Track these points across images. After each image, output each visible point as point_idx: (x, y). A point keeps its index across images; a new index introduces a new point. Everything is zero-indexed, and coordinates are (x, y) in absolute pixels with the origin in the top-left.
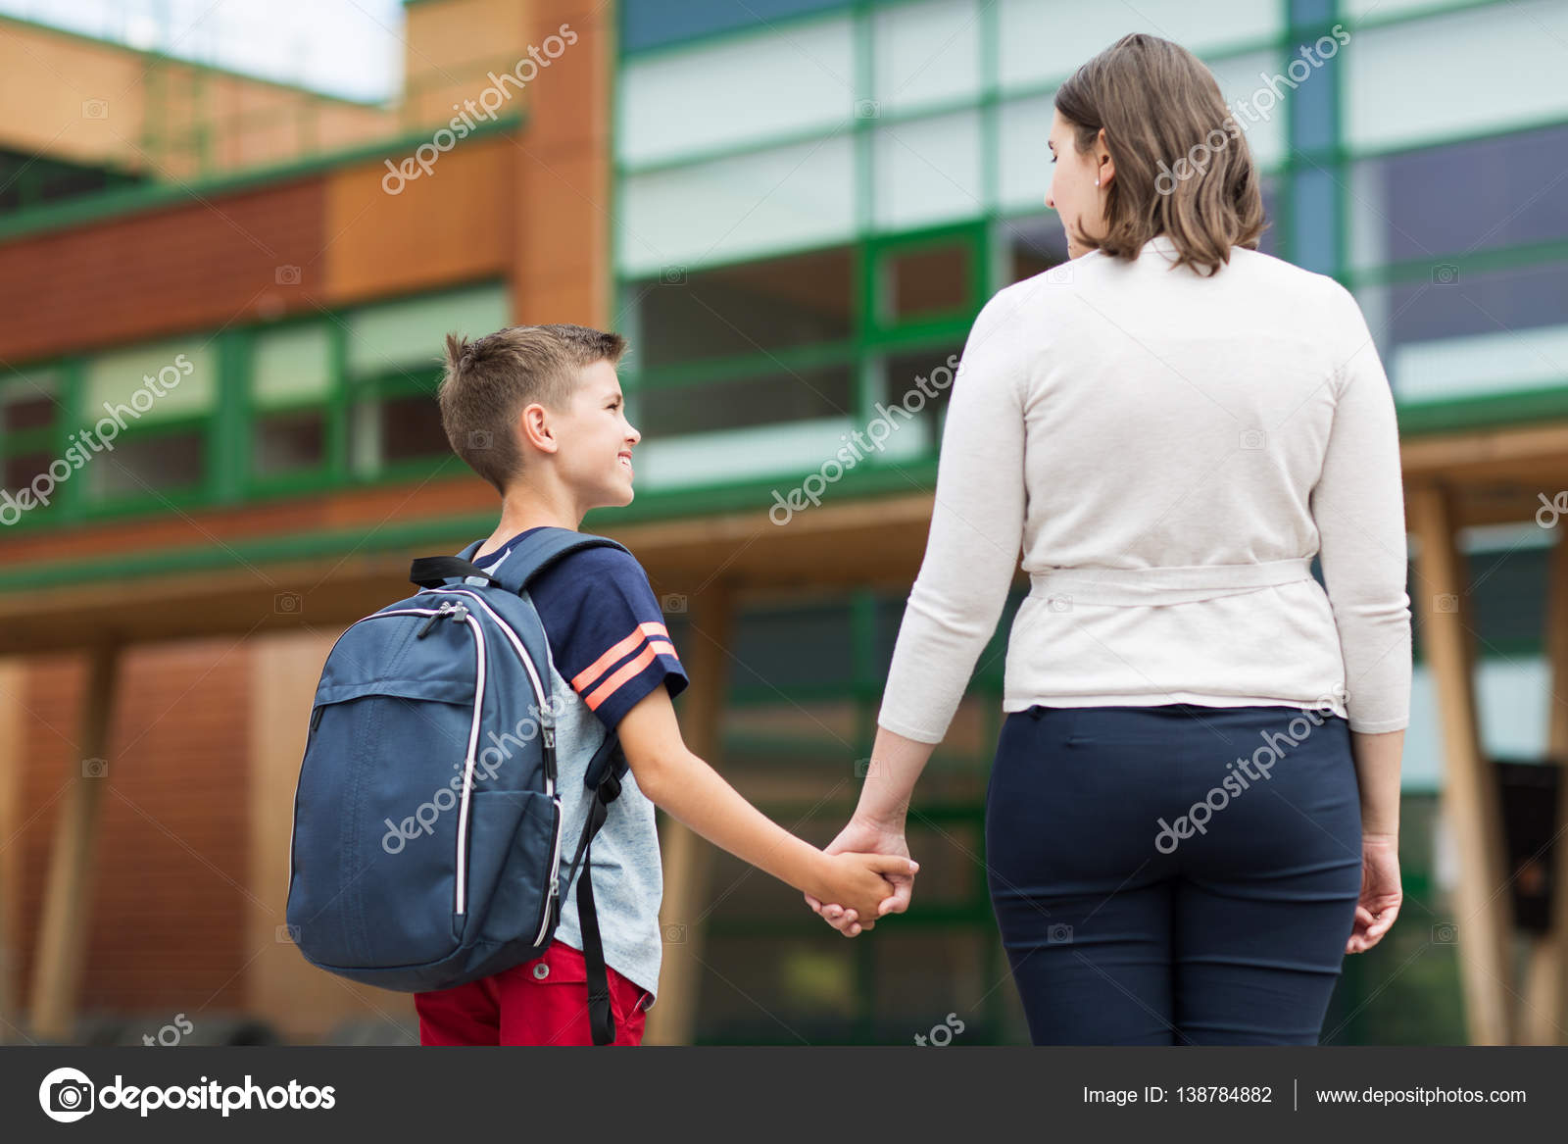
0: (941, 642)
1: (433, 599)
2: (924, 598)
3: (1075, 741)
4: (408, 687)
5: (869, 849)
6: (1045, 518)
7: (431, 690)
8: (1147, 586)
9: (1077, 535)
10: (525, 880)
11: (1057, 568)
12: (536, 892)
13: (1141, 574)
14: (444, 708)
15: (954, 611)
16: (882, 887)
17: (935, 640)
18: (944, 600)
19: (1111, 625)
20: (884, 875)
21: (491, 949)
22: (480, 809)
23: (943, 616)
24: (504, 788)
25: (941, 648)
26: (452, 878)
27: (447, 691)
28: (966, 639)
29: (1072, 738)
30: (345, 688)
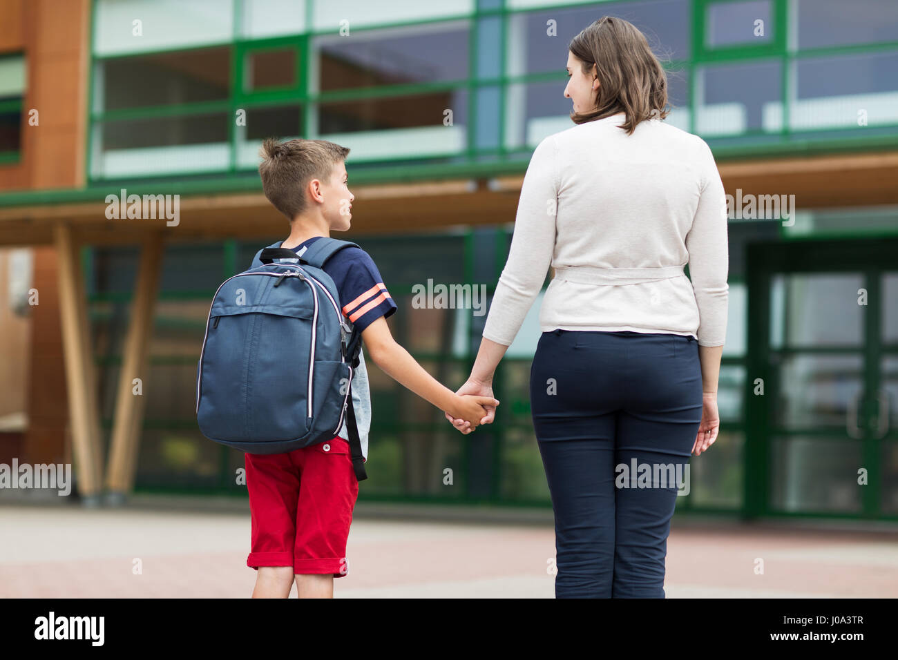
0: (515, 299)
1: (276, 269)
2: (508, 279)
3: (578, 347)
4: (275, 310)
5: (476, 394)
6: (565, 243)
7: (291, 312)
8: (611, 277)
9: (581, 252)
10: (334, 403)
11: (570, 266)
12: (338, 409)
13: (610, 270)
14: (297, 321)
15: (522, 285)
16: (483, 412)
17: (511, 298)
18: (517, 280)
19: (595, 293)
20: (483, 406)
21: (317, 434)
22: (318, 369)
23: (516, 287)
24: (329, 359)
25: (515, 302)
26: (305, 401)
27: (300, 313)
28: (526, 298)
29: (577, 345)
30: (234, 308)
